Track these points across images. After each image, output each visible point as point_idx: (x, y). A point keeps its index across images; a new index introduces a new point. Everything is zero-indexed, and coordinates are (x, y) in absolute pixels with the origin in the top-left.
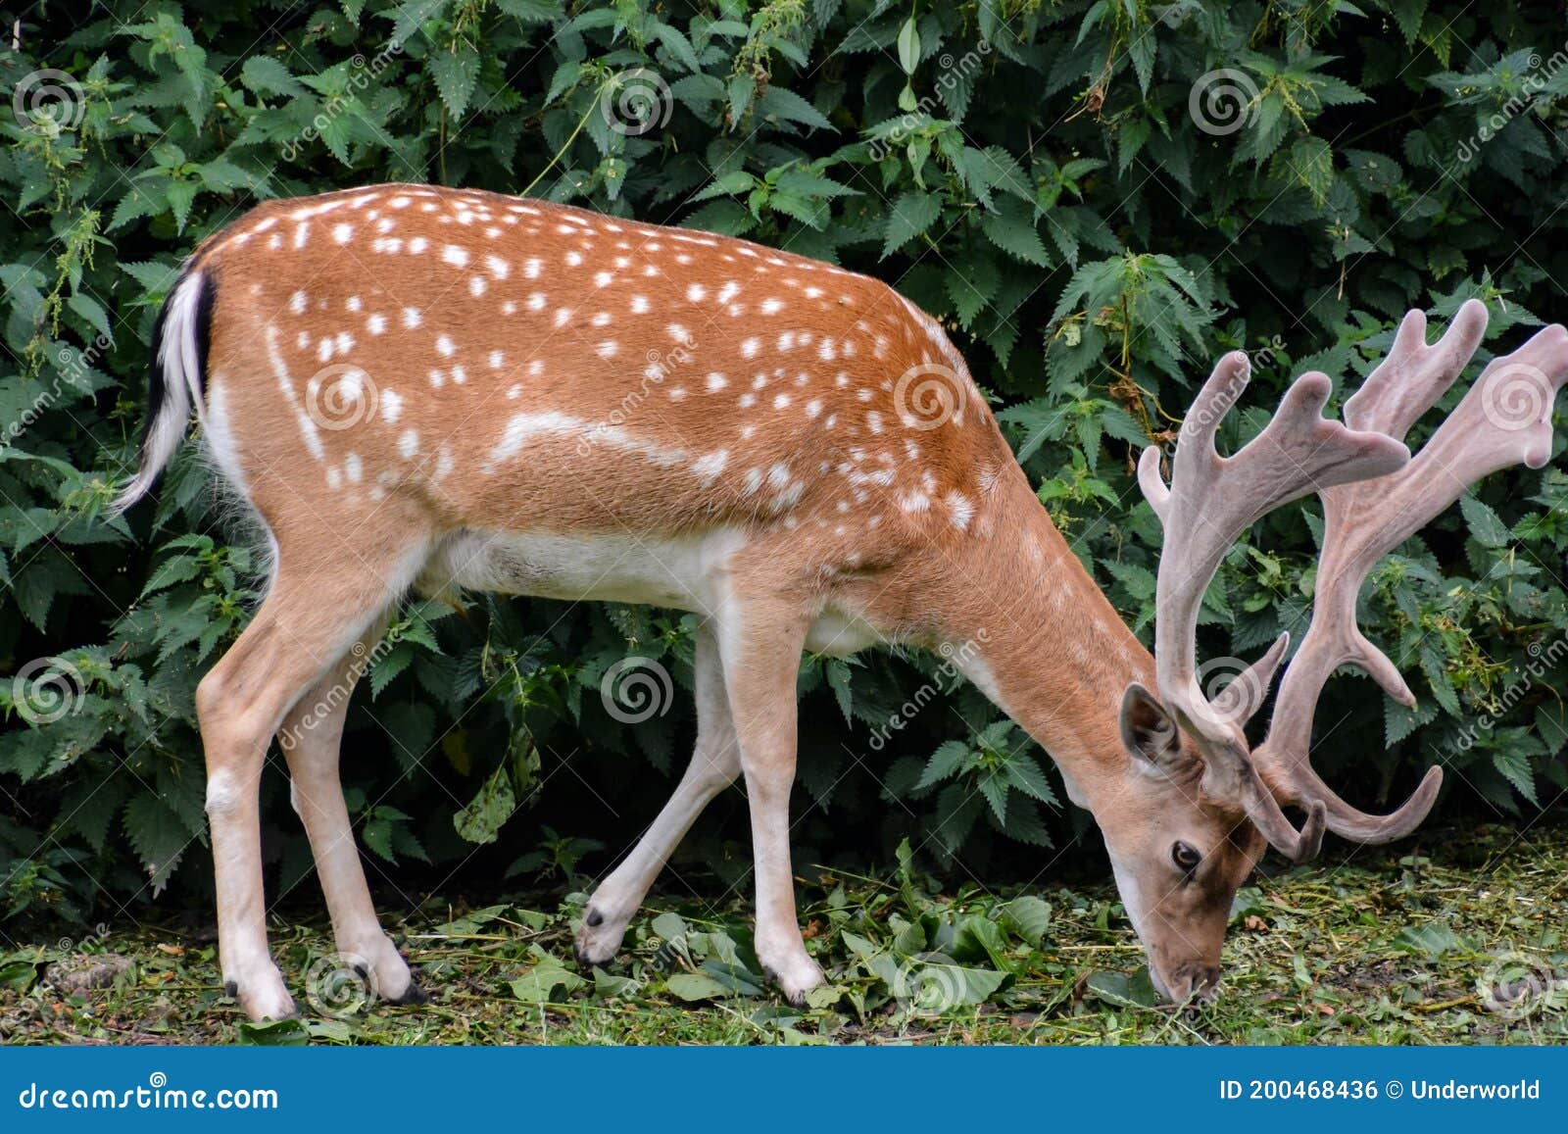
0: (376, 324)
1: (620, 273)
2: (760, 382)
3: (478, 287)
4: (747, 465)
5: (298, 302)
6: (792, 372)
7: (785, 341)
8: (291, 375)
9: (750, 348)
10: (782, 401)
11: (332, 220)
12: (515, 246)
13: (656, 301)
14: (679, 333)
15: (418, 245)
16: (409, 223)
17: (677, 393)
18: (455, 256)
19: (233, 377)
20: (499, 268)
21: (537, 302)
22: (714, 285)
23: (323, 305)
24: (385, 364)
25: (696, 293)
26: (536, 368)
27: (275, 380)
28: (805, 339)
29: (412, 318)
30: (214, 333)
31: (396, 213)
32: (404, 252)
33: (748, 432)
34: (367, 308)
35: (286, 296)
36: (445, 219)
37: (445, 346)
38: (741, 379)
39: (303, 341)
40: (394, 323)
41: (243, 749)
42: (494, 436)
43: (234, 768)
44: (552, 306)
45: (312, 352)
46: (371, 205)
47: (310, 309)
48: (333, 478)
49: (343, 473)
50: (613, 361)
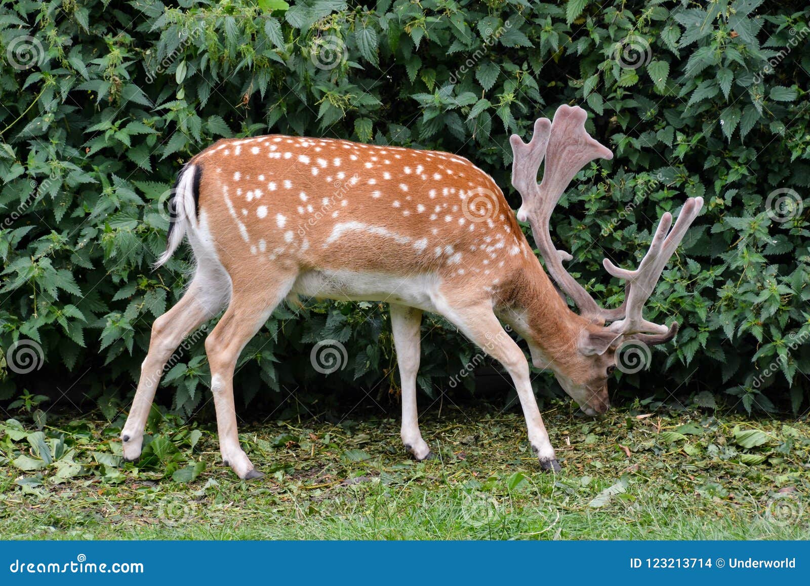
0: (272, 186)
1: (375, 163)
2: (438, 209)
3: (315, 172)
4: (435, 245)
5: (237, 176)
6: (451, 205)
7: (445, 191)
8: (235, 207)
9: (432, 194)
10: (448, 219)
11: (250, 146)
12: (328, 154)
13: (394, 175)
14: (404, 187)
15: (288, 155)
16: (283, 148)
17: (406, 213)
18: (304, 159)
19: (210, 210)
20: (323, 163)
21: (341, 175)
22: (414, 167)
23: (248, 178)
24: (277, 203)
25: (407, 170)
26: (344, 203)
27: (227, 209)
28: (453, 191)
29: (288, 184)
30: (201, 189)
31: (277, 144)
32: (282, 158)
33: (435, 231)
34: (268, 180)
35: (232, 173)
36: (297, 145)
37: (303, 197)
38: (430, 208)
39: (239, 192)
40: (280, 186)
41: (225, 366)
42: (328, 234)
43: (222, 374)
44: (348, 177)
45: (243, 197)
46: (266, 140)
47: (242, 179)
48: (253, 250)
49: (258, 248)
50: (379, 200)
